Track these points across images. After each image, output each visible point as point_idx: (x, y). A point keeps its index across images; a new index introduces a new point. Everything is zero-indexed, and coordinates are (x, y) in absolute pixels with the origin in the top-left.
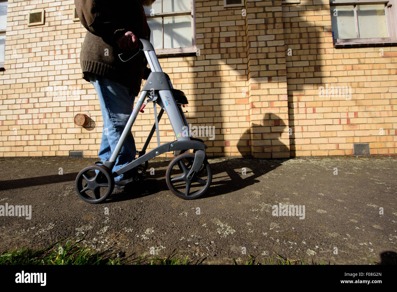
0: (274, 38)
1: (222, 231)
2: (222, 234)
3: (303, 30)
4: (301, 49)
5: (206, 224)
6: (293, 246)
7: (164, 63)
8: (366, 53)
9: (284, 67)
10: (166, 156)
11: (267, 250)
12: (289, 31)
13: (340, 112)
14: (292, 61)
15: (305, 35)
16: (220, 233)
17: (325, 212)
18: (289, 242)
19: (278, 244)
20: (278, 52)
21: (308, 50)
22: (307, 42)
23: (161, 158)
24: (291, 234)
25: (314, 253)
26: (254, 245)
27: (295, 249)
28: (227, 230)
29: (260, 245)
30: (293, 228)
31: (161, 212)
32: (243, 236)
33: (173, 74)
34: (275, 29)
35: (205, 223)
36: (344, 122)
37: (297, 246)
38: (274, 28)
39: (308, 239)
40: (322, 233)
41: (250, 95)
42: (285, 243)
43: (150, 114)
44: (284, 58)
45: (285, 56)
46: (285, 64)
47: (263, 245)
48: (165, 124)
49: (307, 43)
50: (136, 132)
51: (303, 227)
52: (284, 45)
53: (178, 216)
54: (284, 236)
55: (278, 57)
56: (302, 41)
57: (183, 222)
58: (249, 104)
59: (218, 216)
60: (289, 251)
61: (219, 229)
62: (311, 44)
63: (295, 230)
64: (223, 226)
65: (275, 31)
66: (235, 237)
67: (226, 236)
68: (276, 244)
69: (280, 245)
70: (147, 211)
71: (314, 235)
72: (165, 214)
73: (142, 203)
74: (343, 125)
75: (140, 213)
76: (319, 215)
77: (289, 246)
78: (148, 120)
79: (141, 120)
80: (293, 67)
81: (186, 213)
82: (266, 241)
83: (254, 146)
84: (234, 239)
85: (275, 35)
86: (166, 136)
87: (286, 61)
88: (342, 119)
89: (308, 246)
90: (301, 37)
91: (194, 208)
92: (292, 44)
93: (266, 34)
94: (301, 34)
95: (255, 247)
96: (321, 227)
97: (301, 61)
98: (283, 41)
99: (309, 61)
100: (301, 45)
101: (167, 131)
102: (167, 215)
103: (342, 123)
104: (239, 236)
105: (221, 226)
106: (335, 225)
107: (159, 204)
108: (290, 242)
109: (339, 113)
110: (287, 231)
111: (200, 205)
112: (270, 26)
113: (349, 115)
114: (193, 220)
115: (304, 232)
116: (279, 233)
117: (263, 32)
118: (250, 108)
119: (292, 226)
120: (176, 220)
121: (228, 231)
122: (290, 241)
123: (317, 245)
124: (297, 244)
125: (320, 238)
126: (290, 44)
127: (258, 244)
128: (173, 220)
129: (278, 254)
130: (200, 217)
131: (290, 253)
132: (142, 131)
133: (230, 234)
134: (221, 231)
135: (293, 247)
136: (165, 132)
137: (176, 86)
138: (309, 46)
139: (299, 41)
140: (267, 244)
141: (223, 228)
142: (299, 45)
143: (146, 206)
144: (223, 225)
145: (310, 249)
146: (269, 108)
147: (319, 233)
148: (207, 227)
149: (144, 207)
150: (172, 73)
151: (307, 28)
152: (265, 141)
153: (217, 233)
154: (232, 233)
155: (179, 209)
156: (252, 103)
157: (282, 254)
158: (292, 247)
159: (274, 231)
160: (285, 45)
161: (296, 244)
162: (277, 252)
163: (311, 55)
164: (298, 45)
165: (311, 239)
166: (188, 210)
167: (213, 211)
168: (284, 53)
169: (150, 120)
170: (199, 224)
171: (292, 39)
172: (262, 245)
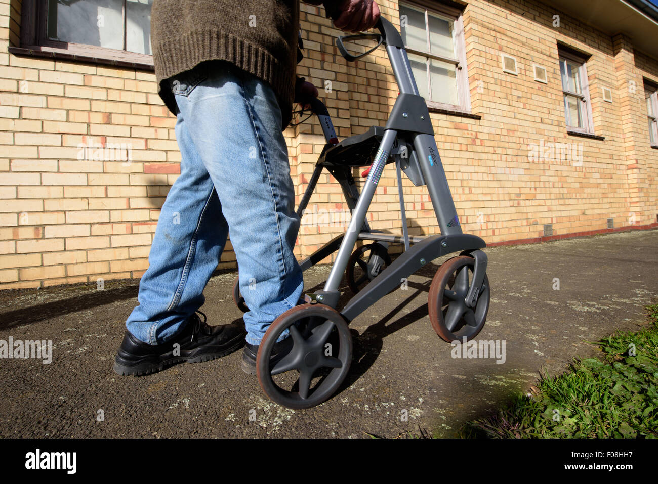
0: (333, 78)
1: (269, 419)
2: (270, 427)
3: (371, 75)
4: (369, 102)
5: (233, 414)
6: (390, 409)
7: (127, 81)
8: (439, 120)
9: (347, 124)
10: (132, 276)
11: (354, 433)
12: (353, 71)
13: (414, 194)
14: (358, 117)
15: (373, 83)
16: (265, 426)
17: (417, 337)
18: (382, 405)
19: (368, 414)
20: (340, 100)
21: (377, 105)
22: (376, 93)
23: (120, 280)
24: (383, 389)
25: (420, 413)
26: (331, 430)
27: (394, 413)
28: (278, 415)
29: (340, 427)
30: (384, 377)
31: (122, 413)
32: (309, 418)
33: (147, 107)
34: (336, 63)
35: (233, 411)
36: (418, 207)
37: (395, 408)
38: (334, 62)
39: (407, 391)
40: (422, 373)
41: (299, 162)
42: (378, 408)
43: (88, 185)
44: (348, 110)
45: (348, 108)
46: (349, 119)
47: (345, 424)
48: (129, 209)
49: (376, 95)
50: (46, 227)
51: (396, 370)
52: (347, 92)
53: (168, 414)
54: (374, 394)
55: (340, 107)
56: (371, 91)
57: (180, 424)
58: (297, 176)
59: (257, 388)
60: (385, 422)
61: (262, 416)
62: (381, 97)
63: (386, 378)
64: (269, 408)
65: (336, 68)
66: (295, 424)
67: (277, 428)
68: (365, 414)
69: (372, 415)
70: (80, 421)
71: (413, 380)
72: (131, 415)
73: (65, 402)
74: (417, 210)
75: (58, 430)
76: (412, 344)
77: (384, 411)
78: (82, 198)
79: (62, 200)
80: (359, 126)
81: (187, 401)
82: (349, 415)
83: (305, 245)
84: (293, 430)
85: (336, 73)
86: (132, 234)
87: (351, 116)
88: (416, 203)
89: (409, 403)
90: (369, 85)
91: (203, 385)
92: (358, 92)
93: (323, 69)
94: (368, 79)
95: (334, 434)
96: (418, 363)
97: (369, 118)
98: (347, 84)
99: (379, 120)
100: (369, 95)
101: (133, 223)
102: (139, 416)
103: (416, 209)
104: (303, 419)
105: (265, 409)
106: (433, 356)
107: (116, 394)
108: (384, 404)
109: (413, 196)
110: (377, 384)
111: (217, 373)
112: (329, 58)
113: (423, 198)
114: (203, 414)
115: (399, 378)
116: (365, 391)
117: (318, 64)
118: (299, 183)
119: (381, 373)
120: (161, 425)
121: (280, 417)
122: (384, 402)
123: (420, 396)
124: (394, 403)
125: (421, 382)
126: (355, 92)
127: (337, 425)
128: (154, 425)
129: (371, 434)
130: (220, 401)
131: (389, 425)
132: (65, 224)
133: (285, 421)
134: (267, 421)
135: (390, 412)
136: (129, 224)
137: (156, 131)
138: (379, 100)
139: (367, 90)
140: (351, 421)
141: (270, 413)
142: (367, 95)
143: (76, 409)
144: (268, 406)
145: (412, 408)
146: (328, 185)
147: (418, 376)
148: (236, 420)
149: (68, 414)
150: (146, 104)
151: (376, 72)
152: (322, 235)
153: (260, 426)
154: (289, 417)
155: (169, 395)
156: (303, 174)
157: (377, 430)
158: (388, 413)
159: (358, 391)
160: (349, 91)
161: (392, 404)
162: (370, 430)
163: (381, 112)
164: (364, 95)
165: (410, 388)
166: (192, 392)
167: (246, 380)
168: (348, 102)
169: (87, 198)
170: (218, 418)
171: (357, 84)
172: (343, 424)
